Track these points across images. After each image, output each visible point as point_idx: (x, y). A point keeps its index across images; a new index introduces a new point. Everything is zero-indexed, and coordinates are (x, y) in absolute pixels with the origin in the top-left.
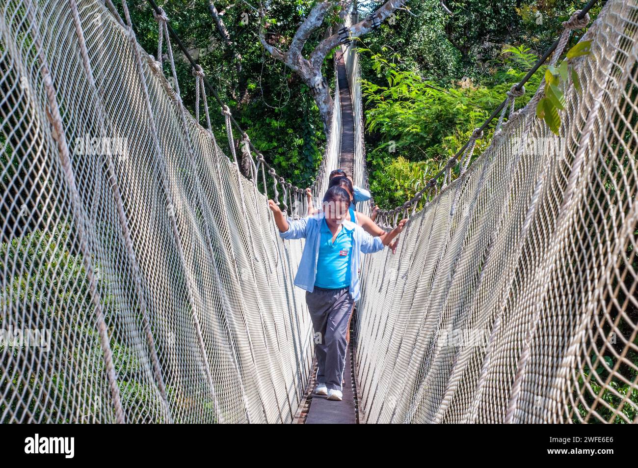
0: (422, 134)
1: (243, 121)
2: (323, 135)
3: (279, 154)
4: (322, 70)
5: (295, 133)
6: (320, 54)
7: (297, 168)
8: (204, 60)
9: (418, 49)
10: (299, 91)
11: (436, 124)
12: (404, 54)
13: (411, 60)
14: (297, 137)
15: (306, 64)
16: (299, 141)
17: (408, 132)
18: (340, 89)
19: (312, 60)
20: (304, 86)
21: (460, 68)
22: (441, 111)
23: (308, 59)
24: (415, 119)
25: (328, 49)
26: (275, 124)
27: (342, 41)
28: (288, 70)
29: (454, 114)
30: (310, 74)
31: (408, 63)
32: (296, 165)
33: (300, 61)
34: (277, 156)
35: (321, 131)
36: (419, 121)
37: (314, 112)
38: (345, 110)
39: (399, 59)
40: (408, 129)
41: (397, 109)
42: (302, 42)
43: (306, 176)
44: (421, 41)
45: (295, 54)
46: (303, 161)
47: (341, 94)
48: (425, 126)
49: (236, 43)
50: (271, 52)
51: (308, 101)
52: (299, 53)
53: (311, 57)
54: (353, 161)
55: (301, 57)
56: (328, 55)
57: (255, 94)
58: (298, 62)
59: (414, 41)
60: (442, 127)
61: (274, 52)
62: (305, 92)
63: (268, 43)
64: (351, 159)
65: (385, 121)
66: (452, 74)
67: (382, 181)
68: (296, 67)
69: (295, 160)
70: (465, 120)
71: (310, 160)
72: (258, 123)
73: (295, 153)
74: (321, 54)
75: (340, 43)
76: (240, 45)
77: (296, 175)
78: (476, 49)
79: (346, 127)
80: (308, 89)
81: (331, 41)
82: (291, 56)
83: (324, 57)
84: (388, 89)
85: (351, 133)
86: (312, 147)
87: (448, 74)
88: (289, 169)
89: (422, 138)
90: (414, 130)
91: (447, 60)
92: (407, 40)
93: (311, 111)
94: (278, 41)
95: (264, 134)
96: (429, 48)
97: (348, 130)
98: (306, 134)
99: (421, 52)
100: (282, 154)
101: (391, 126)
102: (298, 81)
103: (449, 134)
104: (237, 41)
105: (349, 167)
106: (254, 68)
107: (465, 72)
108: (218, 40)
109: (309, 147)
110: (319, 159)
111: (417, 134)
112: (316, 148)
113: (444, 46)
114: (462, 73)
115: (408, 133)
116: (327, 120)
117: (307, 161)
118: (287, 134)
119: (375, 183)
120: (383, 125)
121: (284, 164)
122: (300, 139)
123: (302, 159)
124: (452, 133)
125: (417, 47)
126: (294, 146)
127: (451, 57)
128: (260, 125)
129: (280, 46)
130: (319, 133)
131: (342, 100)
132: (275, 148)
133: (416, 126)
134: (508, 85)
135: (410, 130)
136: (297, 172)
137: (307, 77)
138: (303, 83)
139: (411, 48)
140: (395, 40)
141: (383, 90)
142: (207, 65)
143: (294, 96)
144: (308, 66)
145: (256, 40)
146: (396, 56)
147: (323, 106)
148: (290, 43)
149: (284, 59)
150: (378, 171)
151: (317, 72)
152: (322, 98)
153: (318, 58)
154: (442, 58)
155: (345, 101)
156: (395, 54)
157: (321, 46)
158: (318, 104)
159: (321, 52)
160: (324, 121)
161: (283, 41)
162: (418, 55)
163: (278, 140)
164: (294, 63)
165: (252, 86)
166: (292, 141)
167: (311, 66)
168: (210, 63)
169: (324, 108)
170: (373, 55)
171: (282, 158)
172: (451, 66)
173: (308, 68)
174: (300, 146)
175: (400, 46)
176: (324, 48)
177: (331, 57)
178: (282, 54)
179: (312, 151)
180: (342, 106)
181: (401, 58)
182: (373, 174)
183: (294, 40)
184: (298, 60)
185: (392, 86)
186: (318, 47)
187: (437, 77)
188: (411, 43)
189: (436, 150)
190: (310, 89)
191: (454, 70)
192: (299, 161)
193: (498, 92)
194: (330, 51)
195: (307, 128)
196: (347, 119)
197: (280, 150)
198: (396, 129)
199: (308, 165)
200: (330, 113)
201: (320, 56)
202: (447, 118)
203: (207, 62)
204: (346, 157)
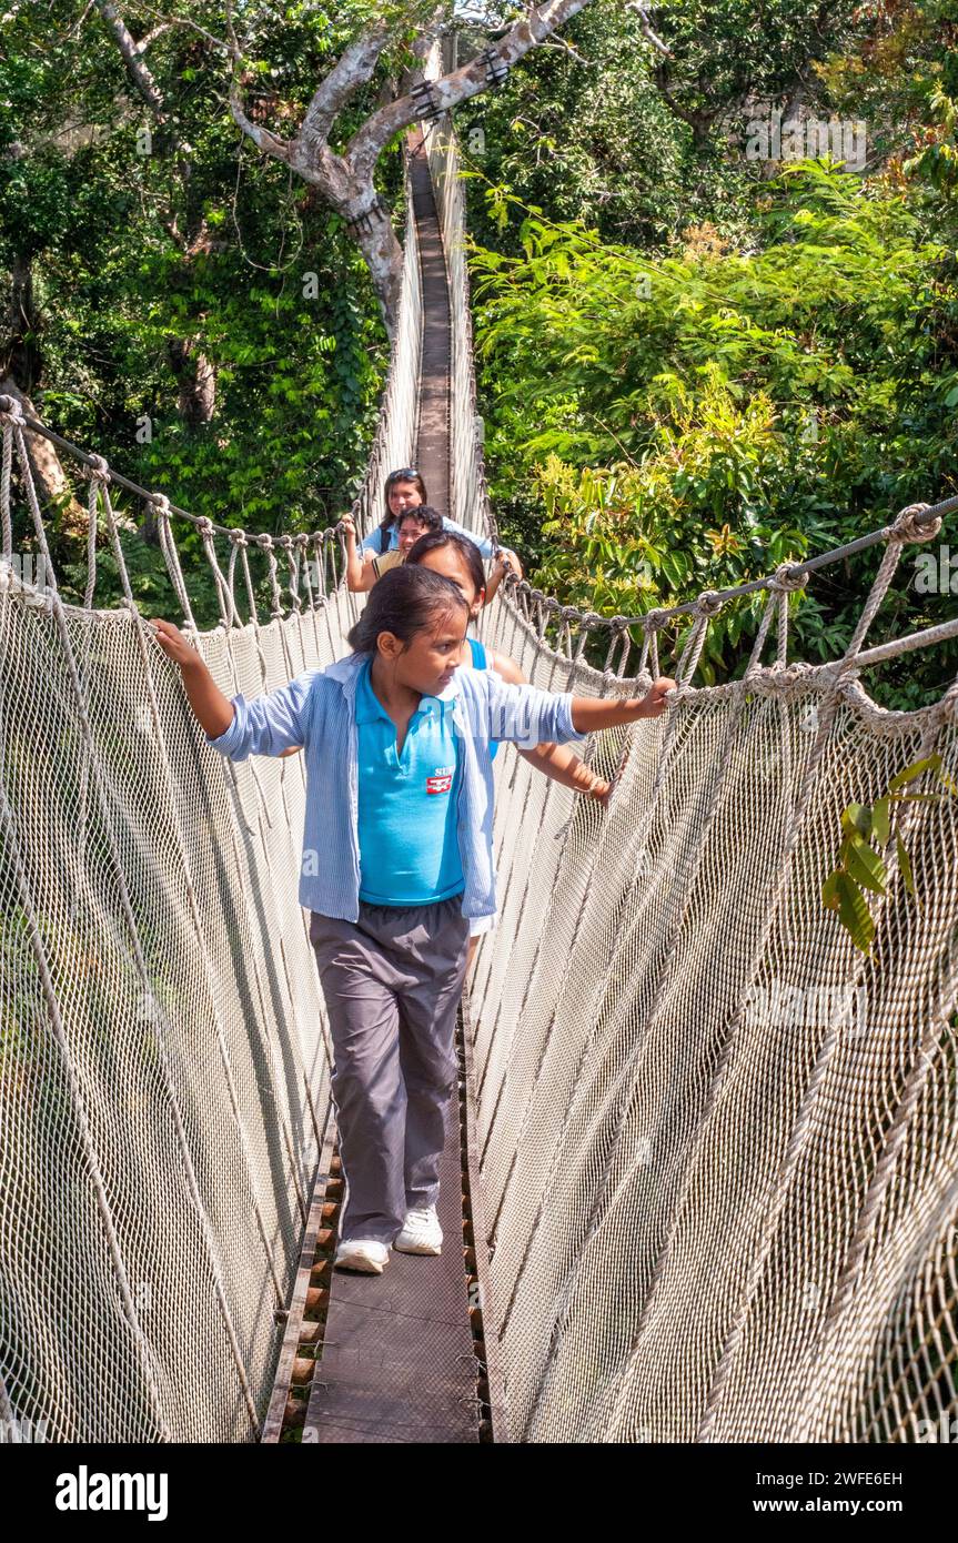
0: (602, 367)
1: (196, 297)
2: (380, 329)
3: (281, 371)
4: (374, 179)
5: (317, 322)
6: (370, 143)
7: (323, 405)
8: (104, 149)
9: (596, 127)
10: (323, 226)
11: (634, 342)
12: (563, 136)
13: (579, 152)
14: (320, 334)
15: (337, 166)
16: (326, 343)
17: (572, 360)
18: (417, 218)
19: (353, 157)
20: (335, 217)
21: (690, 167)
22: (645, 314)
23: (344, 156)
24: (586, 332)
25: (389, 132)
26: (270, 303)
27: (419, 113)
28: (298, 181)
29: (675, 321)
30: (347, 190)
31: (572, 159)
32: (319, 396)
33: (324, 160)
34: (275, 377)
35: (374, 318)
36: (597, 336)
37: (358, 274)
38: (428, 270)
39: (551, 149)
40: (571, 355)
41: (546, 306)
42: (329, 117)
43: (344, 424)
44: (601, 106)
45: (312, 145)
46: (336, 388)
47: (419, 230)
48: (610, 349)
49: (176, 120)
50: (259, 141)
51: (344, 251)
52: (321, 142)
53: (349, 151)
54: (449, 395)
55: (327, 151)
56: (390, 144)
57: (222, 233)
58: (320, 164)
59: (584, 108)
60: (647, 351)
61: (265, 140)
62: (339, 230)
63: (250, 118)
64: (444, 391)
65: (518, 336)
66: (672, 183)
67: (516, 431)
68: (316, 174)
69: (316, 387)
70: (699, 335)
71: (349, 384)
72: (231, 299)
73: (318, 370)
74: (373, 144)
75: (417, 118)
76: (186, 122)
77: (321, 420)
78: (726, 122)
79: (434, 313)
80: (344, 225)
81: (394, 114)
82: (304, 150)
83: (379, 150)
84: (525, 263)
85: (443, 326)
86: (355, 358)
87: (662, 181)
88: (304, 406)
89: (603, 376)
90: (585, 358)
91: (661, 151)
92: (569, 106)
93: (353, 273)
94: (272, 112)
95: (246, 325)
96: (621, 125)
97: (436, 320)
98: (342, 327)
99: (602, 133)
100: (290, 373)
101: (533, 347)
102: (319, 205)
103: (665, 367)
104: (180, 115)
105: (440, 412)
106: (220, 173)
107: (702, 177)
108: (136, 103)
109: (348, 357)
110: (372, 383)
111: (592, 366)
112: (364, 358)
113: (654, 119)
114: (694, 178)
115: (572, 364)
116: (388, 294)
117: (345, 388)
118: (298, 325)
119: (499, 435)
120: (514, 344)
121: (291, 395)
122: (328, 336)
123: (333, 382)
124: (672, 365)
125: (591, 122)
126: (313, 353)
127: (670, 142)
128: (236, 305)
129: (277, 124)
130: (371, 324)
131: (422, 245)
132: (272, 357)
133: (589, 348)
134: (797, 247)
135: (575, 357)
136: (322, 413)
137: (341, 197)
138: (333, 210)
139: (579, 124)
140: (541, 105)
141: (513, 266)
142: (111, 160)
143: (311, 240)
144: (343, 171)
145: (222, 110)
146: (544, 144)
147: (379, 262)
148: (302, 117)
149: (287, 156)
150: (506, 407)
151: (364, 185)
152: (375, 245)
153: (366, 152)
154: (649, 146)
155: (427, 249)
156: (543, 138)
157: (372, 124)
158: (368, 258)
159: (372, 139)
160: (383, 297)
161: (286, 112)
162: (594, 139)
163: (279, 341)
164: (310, 166)
165: (217, 216)
166: (310, 343)
167: (350, 170)
168: (119, 156)
169: (382, 268)
170: (490, 187)
171: (286, 383)
172: (670, 164)
173: (342, 176)
174: (326, 354)
175: (552, 120)
176: (378, 129)
177: (395, 148)
178: (282, 144)
179: (356, 365)
180: (423, 261)
181: (557, 147)
182: (496, 415)
183: (311, 113)
184: (320, 157)
185: (534, 256)
186: (364, 127)
187: (637, 192)
188: (579, 113)
189: (635, 405)
190: (349, 225)
191: (678, 173)
192: (327, 387)
193: (773, 263)
194: (393, 134)
195: (343, 313)
196: (435, 293)
197: (282, 364)
198: (544, 353)
199: (346, 399)
200: (394, 280)
201: (371, 148)
202: (659, 329)
203: (111, 154)
204: (432, 387)
